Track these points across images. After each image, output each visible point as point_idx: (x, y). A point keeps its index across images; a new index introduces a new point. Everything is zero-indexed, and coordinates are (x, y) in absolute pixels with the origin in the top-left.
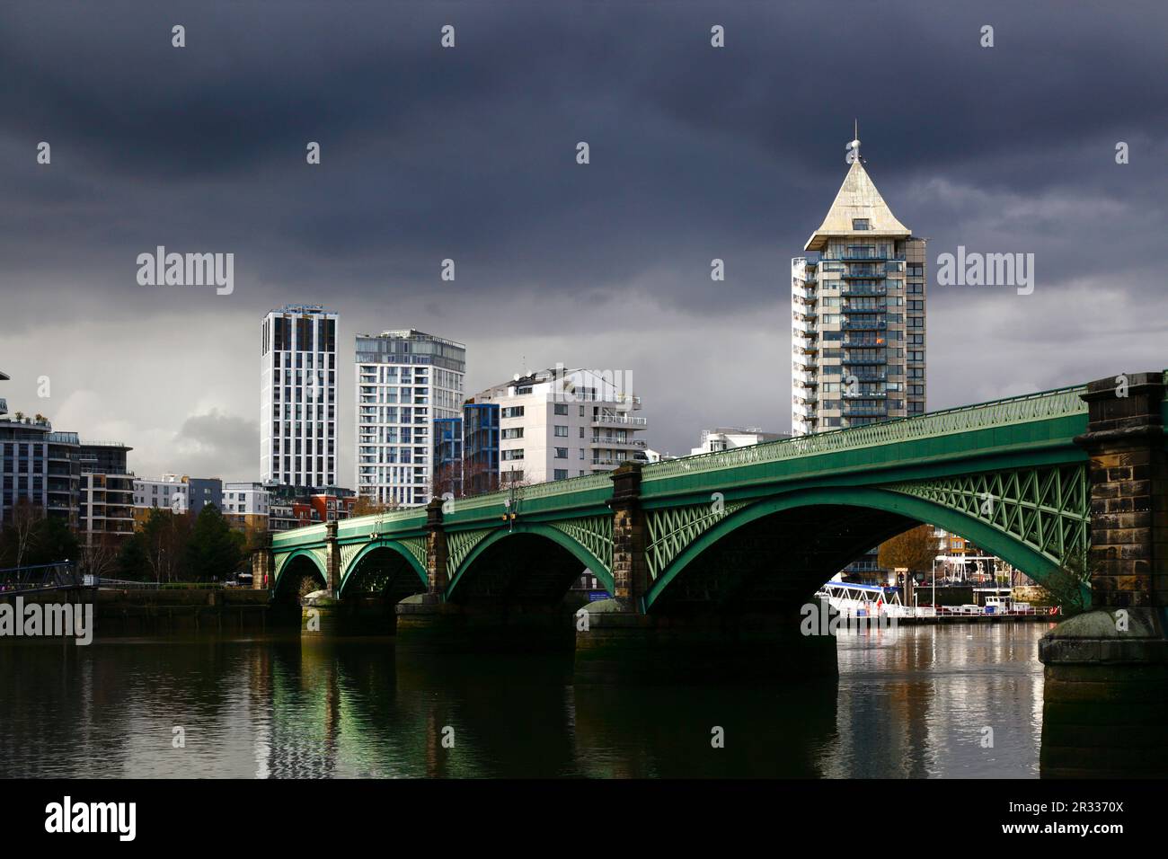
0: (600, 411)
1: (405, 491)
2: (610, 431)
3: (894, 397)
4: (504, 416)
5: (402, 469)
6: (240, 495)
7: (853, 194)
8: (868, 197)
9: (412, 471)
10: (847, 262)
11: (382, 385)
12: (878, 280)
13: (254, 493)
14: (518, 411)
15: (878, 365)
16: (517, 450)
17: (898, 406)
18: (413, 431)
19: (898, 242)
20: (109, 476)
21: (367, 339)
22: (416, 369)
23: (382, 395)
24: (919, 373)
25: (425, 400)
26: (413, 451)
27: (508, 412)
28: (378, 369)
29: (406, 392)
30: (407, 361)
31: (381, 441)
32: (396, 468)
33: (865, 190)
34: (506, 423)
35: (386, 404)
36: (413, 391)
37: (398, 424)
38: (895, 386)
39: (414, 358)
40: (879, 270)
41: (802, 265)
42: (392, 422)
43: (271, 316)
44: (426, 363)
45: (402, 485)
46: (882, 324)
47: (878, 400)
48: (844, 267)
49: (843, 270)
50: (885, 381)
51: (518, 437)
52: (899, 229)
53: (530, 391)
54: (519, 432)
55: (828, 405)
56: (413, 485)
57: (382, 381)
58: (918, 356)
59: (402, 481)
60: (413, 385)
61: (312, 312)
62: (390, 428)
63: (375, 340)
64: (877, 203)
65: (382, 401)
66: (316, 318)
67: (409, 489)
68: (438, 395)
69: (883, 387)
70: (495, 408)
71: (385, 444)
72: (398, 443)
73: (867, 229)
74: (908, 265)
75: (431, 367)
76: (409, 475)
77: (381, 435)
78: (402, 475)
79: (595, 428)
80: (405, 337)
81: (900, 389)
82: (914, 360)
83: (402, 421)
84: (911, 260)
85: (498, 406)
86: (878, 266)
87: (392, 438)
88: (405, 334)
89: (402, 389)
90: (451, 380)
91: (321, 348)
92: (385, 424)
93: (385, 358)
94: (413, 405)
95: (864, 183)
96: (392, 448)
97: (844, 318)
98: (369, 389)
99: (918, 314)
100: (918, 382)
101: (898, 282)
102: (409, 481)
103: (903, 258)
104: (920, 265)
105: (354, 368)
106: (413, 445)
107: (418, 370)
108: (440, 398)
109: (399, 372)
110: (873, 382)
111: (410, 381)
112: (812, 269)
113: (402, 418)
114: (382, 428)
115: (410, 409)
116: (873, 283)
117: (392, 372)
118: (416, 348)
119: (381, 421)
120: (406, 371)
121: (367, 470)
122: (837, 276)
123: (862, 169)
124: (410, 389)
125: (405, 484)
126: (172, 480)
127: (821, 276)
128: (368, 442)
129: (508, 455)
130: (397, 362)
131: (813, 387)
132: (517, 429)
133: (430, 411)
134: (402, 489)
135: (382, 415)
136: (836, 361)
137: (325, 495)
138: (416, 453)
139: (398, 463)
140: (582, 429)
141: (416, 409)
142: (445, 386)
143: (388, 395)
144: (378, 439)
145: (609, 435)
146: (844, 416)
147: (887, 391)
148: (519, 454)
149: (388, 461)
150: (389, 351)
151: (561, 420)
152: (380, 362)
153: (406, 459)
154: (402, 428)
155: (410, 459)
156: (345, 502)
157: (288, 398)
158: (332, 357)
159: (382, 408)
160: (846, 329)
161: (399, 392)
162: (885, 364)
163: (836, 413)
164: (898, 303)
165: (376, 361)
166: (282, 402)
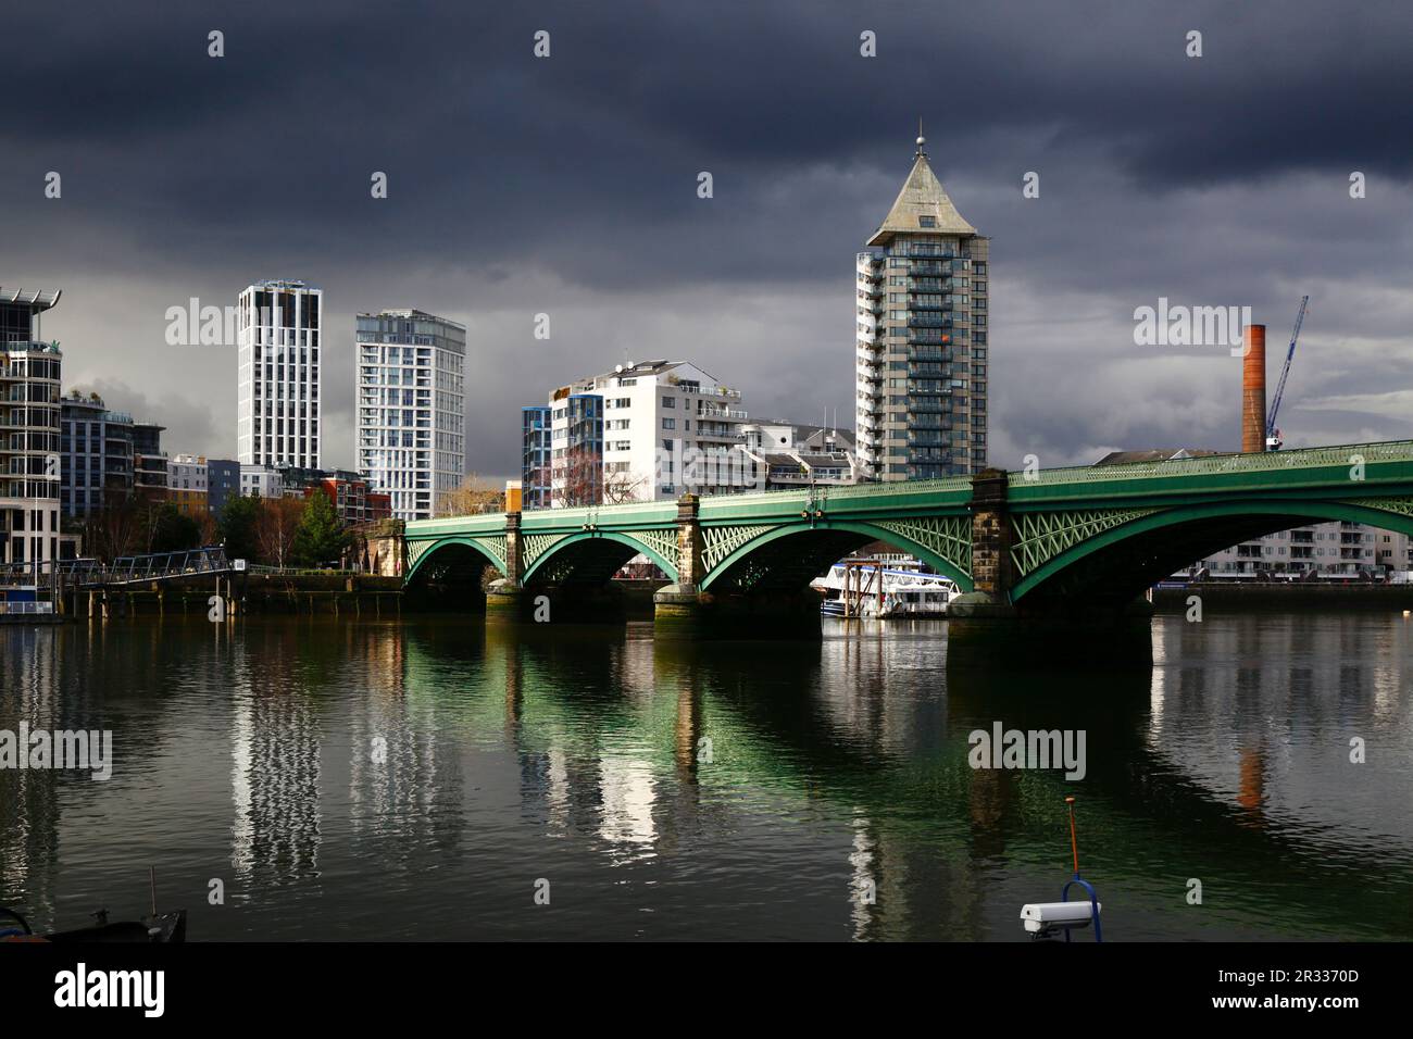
0: (704, 404)
1: (407, 475)
2: (713, 424)
3: (958, 393)
4: (608, 407)
5: (404, 453)
6: (254, 477)
7: (918, 191)
8: (934, 194)
9: (414, 455)
10: (914, 259)
11: (382, 366)
12: (944, 277)
13: (268, 476)
14: (624, 403)
15: (943, 362)
16: (623, 442)
17: (963, 404)
18: (415, 414)
19: (963, 240)
20: (144, 456)
21: (367, 318)
22: (419, 350)
23: (383, 376)
24: (981, 371)
25: (427, 382)
26: (415, 434)
27: (613, 403)
28: (380, 349)
29: (408, 374)
30: (409, 342)
31: (382, 424)
32: (397, 452)
33: (930, 186)
34: (610, 414)
35: (387, 385)
36: (415, 372)
37: (400, 406)
38: (959, 383)
39: (417, 338)
40: (945, 267)
41: (867, 260)
42: (393, 404)
43: (251, 290)
44: (428, 344)
45: (404, 469)
46: (948, 321)
47: (943, 396)
48: (911, 263)
49: (908, 267)
50: (950, 378)
51: (624, 428)
52: (964, 227)
53: (634, 382)
54: (625, 423)
55: (895, 400)
56: (415, 469)
57: (383, 361)
58: (981, 354)
59: (404, 465)
60: (415, 366)
61: (294, 286)
62: (392, 411)
63: (377, 319)
64: (943, 201)
65: (383, 382)
66: (298, 293)
67: (411, 473)
68: (440, 377)
69: (948, 383)
70: (599, 400)
71: (386, 427)
72: (400, 426)
73: (933, 227)
74: (973, 263)
75: (433, 349)
76: (411, 459)
77: (383, 417)
78: (404, 459)
79: (699, 421)
80: (406, 317)
81: (965, 386)
82: (977, 357)
83: (404, 404)
84: (976, 259)
85: (602, 397)
86: (944, 264)
87: (394, 421)
88: (407, 314)
89: (404, 370)
90: (453, 362)
91: (304, 324)
92: (386, 406)
93: (386, 338)
94: (414, 387)
95: (929, 180)
96: (393, 431)
97: (910, 314)
98: (369, 369)
99: (981, 312)
100: (980, 379)
101: (961, 282)
102: (411, 465)
103: (967, 257)
104: (983, 263)
105: (355, 347)
106: (414, 428)
107: (420, 351)
108: (442, 380)
109: (401, 353)
110: (937, 379)
111: (412, 362)
112: (877, 265)
113: (404, 401)
114: (383, 410)
115: (412, 391)
116: (939, 281)
117: (393, 352)
118: (418, 328)
119: (382, 403)
120: (407, 352)
121: (368, 452)
122: (905, 272)
123: (927, 166)
124: (412, 370)
125: (407, 469)
126: (189, 460)
127: (888, 272)
128: (369, 424)
129: (613, 446)
130: (399, 343)
131: (877, 382)
132: (623, 421)
133: (433, 394)
134: (404, 473)
135: (383, 396)
136: (903, 358)
137: (334, 479)
138: (418, 436)
139: (400, 447)
140: (687, 422)
141: (418, 391)
142: (447, 369)
143: (390, 376)
144: (379, 421)
145: (712, 428)
146: (910, 411)
147: (953, 388)
148: (625, 445)
149: (389, 445)
150: (390, 331)
151: (668, 412)
152: (382, 342)
153: (407, 443)
154: (404, 411)
155: (412, 442)
156: (354, 486)
157: (269, 376)
158: (315, 334)
159: (383, 389)
160: (913, 325)
161: (401, 373)
162: (950, 361)
163: (902, 408)
164: (961, 301)
165: (376, 342)
166: (263, 380)
